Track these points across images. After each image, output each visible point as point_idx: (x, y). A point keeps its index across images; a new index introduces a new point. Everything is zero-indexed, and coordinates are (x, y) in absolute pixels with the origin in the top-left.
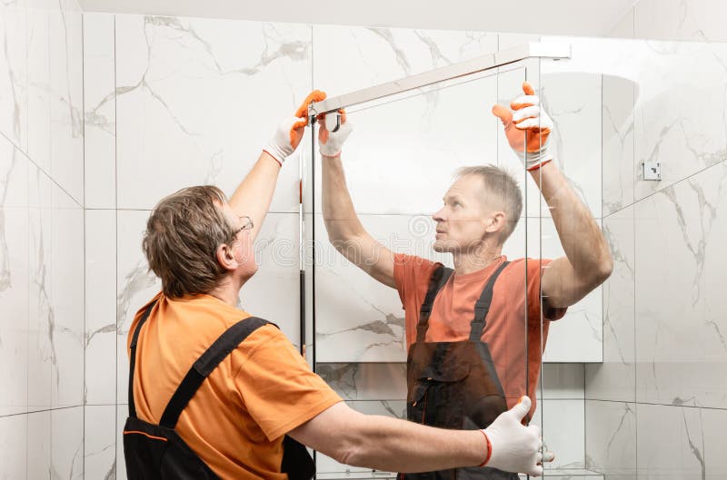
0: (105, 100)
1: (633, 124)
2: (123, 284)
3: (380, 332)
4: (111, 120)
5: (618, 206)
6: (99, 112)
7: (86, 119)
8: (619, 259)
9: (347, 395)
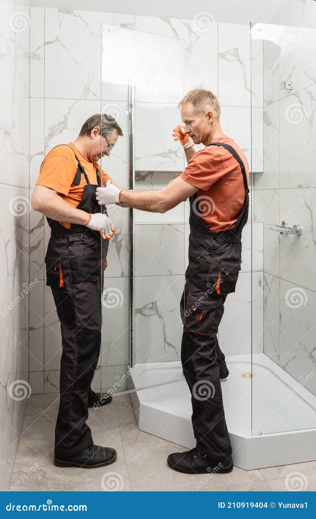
0: (39, 48)
1: (278, 65)
2: (47, 133)
3: (165, 157)
4: (42, 56)
5: (272, 102)
6: (36, 53)
7: (31, 56)
8: (272, 125)
9: (148, 187)
